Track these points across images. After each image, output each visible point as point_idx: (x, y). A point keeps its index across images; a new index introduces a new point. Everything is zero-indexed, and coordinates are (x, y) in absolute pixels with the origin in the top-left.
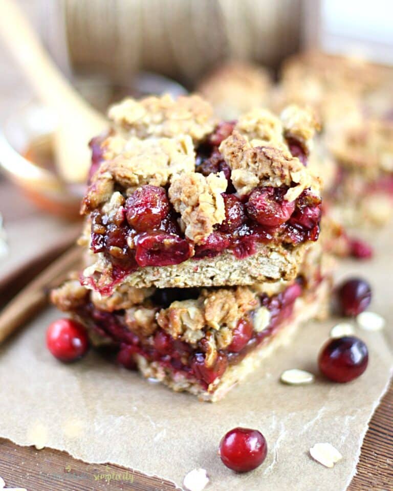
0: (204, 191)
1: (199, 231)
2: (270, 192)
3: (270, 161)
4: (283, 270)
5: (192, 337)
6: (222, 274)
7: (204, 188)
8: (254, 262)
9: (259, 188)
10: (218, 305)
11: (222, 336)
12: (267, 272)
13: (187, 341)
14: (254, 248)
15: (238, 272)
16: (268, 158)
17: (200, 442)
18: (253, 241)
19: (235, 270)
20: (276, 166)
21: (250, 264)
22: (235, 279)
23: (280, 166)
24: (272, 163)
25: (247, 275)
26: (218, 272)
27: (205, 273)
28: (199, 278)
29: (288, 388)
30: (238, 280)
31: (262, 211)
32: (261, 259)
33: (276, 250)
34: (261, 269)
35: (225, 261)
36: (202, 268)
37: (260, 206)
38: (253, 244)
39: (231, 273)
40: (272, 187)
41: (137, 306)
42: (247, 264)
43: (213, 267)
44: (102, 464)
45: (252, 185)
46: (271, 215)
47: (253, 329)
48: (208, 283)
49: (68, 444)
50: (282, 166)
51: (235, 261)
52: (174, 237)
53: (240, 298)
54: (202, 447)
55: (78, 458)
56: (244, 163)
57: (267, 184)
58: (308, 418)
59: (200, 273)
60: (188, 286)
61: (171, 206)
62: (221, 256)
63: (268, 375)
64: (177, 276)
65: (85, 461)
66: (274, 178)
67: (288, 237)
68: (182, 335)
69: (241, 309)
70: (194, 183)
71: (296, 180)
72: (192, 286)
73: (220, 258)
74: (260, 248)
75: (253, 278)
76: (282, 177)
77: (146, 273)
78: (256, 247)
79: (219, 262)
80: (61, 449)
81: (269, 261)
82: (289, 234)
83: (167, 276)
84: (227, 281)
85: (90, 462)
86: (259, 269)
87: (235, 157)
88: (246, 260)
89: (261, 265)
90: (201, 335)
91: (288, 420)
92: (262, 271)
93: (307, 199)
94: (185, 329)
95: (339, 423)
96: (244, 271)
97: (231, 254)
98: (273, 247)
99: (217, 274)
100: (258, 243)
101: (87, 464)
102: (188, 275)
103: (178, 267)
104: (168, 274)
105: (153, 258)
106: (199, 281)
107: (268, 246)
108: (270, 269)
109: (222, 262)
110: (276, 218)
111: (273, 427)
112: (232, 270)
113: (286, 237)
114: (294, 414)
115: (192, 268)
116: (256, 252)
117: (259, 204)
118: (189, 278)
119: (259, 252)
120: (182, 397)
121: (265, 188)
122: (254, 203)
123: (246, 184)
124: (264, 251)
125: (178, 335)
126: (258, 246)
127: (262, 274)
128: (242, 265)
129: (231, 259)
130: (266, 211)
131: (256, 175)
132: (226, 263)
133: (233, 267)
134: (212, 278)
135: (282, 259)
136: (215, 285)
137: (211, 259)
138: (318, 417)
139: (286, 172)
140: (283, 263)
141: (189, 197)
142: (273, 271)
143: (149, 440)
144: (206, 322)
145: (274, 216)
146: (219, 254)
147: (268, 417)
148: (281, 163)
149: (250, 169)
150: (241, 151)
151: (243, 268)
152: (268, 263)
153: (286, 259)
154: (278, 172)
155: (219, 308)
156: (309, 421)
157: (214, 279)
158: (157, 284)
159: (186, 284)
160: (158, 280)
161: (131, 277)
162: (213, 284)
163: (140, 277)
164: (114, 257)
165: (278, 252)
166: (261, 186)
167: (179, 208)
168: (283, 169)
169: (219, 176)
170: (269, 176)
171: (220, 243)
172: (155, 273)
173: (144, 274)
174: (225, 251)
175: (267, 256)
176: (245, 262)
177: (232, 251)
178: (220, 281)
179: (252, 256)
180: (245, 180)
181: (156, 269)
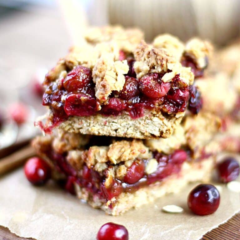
0: (111, 70)
1: (102, 92)
2: (155, 76)
3: (156, 55)
4: (161, 130)
5: (100, 167)
6: (122, 129)
7: (111, 68)
8: (142, 122)
9: (149, 74)
10: (118, 148)
11: (119, 170)
12: (151, 130)
13: (96, 170)
14: (142, 113)
15: (132, 128)
16: (155, 54)
17: (92, 233)
18: (142, 108)
19: (131, 127)
20: (159, 58)
21: (140, 123)
22: (131, 133)
23: (161, 59)
24: (157, 56)
25: (138, 131)
26: (119, 126)
27: (111, 126)
28: (107, 130)
29: (165, 214)
30: (132, 134)
31: (146, 86)
32: (147, 121)
33: (157, 115)
34: (147, 127)
35: (124, 119)
36: (109, 122)
37: (146, 83)
38: (142, 109)
39: (128, 129)
40: (156, 73)
41: (74, 148)
42: (138, 123)
43: (116, 123)
44: (27, 238)
45: (145, 71)
46: (152, 90)
47: (145, 171)
48: (113, 134)
49: (11, 224)
50: (163, 59)
51: (130, 121)
52: (87, 96)
53: (133, 146)
54: (92, 236)
55: (13, 232)
56: (143, 59)
57: (153, 71)
58: (166, 229)
59: (108, 126)
60: (101, 135)
61: (91, 78)
62: (121, 115)
63: (156, 207)
64: (93, 126)
65: (17, 235)
66: (157, 67)
67: (165, 107)
68: (94, 166)
69: (132, 152)
70: (105, 63)
71: (170, 68)
72: (103, 135)
73: (121, 117)
74: (146, 113)
75: (143, 134)
76: (162, 65)
77: (75, 122)
78: (144, 112)
79: (120, 120)
80: (5, 226)
81: (152, 123)
82: (166, 106)
83: (87, 126)
84: (126, 134)
85: (21, 236)
86: (146, 128)
87: (138, 55)
88: (138, 120)
89: (147, 125)
90: (105, 166)
91: (153, 228)
92: (147, 129)
93: (179, 83)
94: (96, 162)
95: (184, 233)
96: (136, 128)
97: (128, 115)
98: (155, 113)
99: (119, 128)
100: (145, 109)
101: (18, 237)
102: (101, 127)
103: (94, 120)
104: (88, 124)
105: (75, 110)
106: (108, 132)
107: (151, 112)
108: (152, 128)
109: (122, 120)
110: (156, 92)
111: (142, 231)
112: (128, 127)
113: (163, 107)
114: (159, 226)
115: (103, 122)
116: (144, 115)
117: (146, 82)
118: (101, 129)
119: (146, 115)
120: (96, 211)
121: (153, 74)
122: (143, 81)
123: (141, 70)
124: (149, 116)
125: (91, 165)
126: (145, 111)
127: (148, 131)
128: (135, 124)
129: (128, 119)
130: (149, 86)
131: (149, 66)
132: (125, 121)
133: (129, 124)
134: (116, 130)
135: (161, 122)
136: (118, 135)
137: (115, 117)
138: (173, 229)
139: (164, 62)
140: (162, 125)
141: (100, 72)
142: (155, 130)
143: (61, 228)
144: (108, 158)
145: (154, 90)
146: (120, 114)
147: (141, 225)
148: (162, 57)
149: (146, 61)
150: (143, 51)
151: (136, 126)
152: (152, 124)
153: (163, 122)
154: (159, 62)
155: (118, 150)
156: (166, 230)
157: (117, 131)
158: (82, 131)
159: (99, 133)
160: (81, 128)
161: (65, 124)
162: (116, 135)
163: (70, 124)
164: (54, 109)
165: (158, 117)
166: (150, 72)
167: (95, 80)
168: (163, 61)
169: (123, 63)
170: (155, 66)
171: (119, 105)
172: (80, 123)
173: (73, 123)
174: (124, 112)
175: (151, 119)
176: (137, 121)
177: (128, 113)
178: (121, 133)
179: (141, 118)
180: (141, 68)
181: (80, 120)
